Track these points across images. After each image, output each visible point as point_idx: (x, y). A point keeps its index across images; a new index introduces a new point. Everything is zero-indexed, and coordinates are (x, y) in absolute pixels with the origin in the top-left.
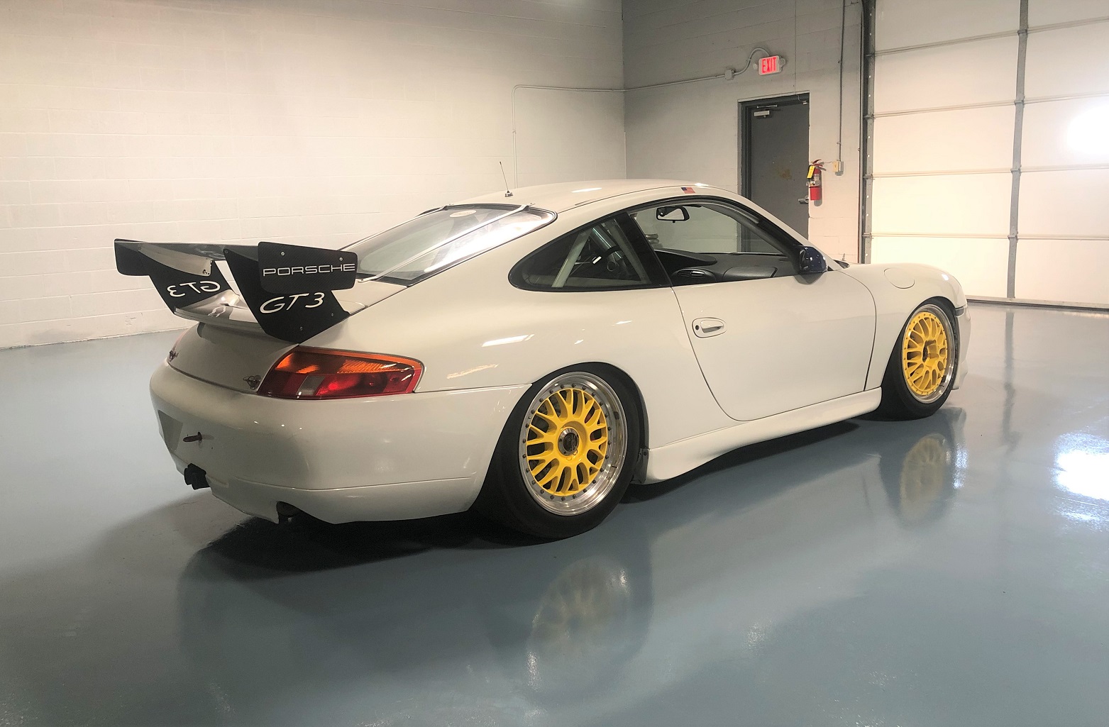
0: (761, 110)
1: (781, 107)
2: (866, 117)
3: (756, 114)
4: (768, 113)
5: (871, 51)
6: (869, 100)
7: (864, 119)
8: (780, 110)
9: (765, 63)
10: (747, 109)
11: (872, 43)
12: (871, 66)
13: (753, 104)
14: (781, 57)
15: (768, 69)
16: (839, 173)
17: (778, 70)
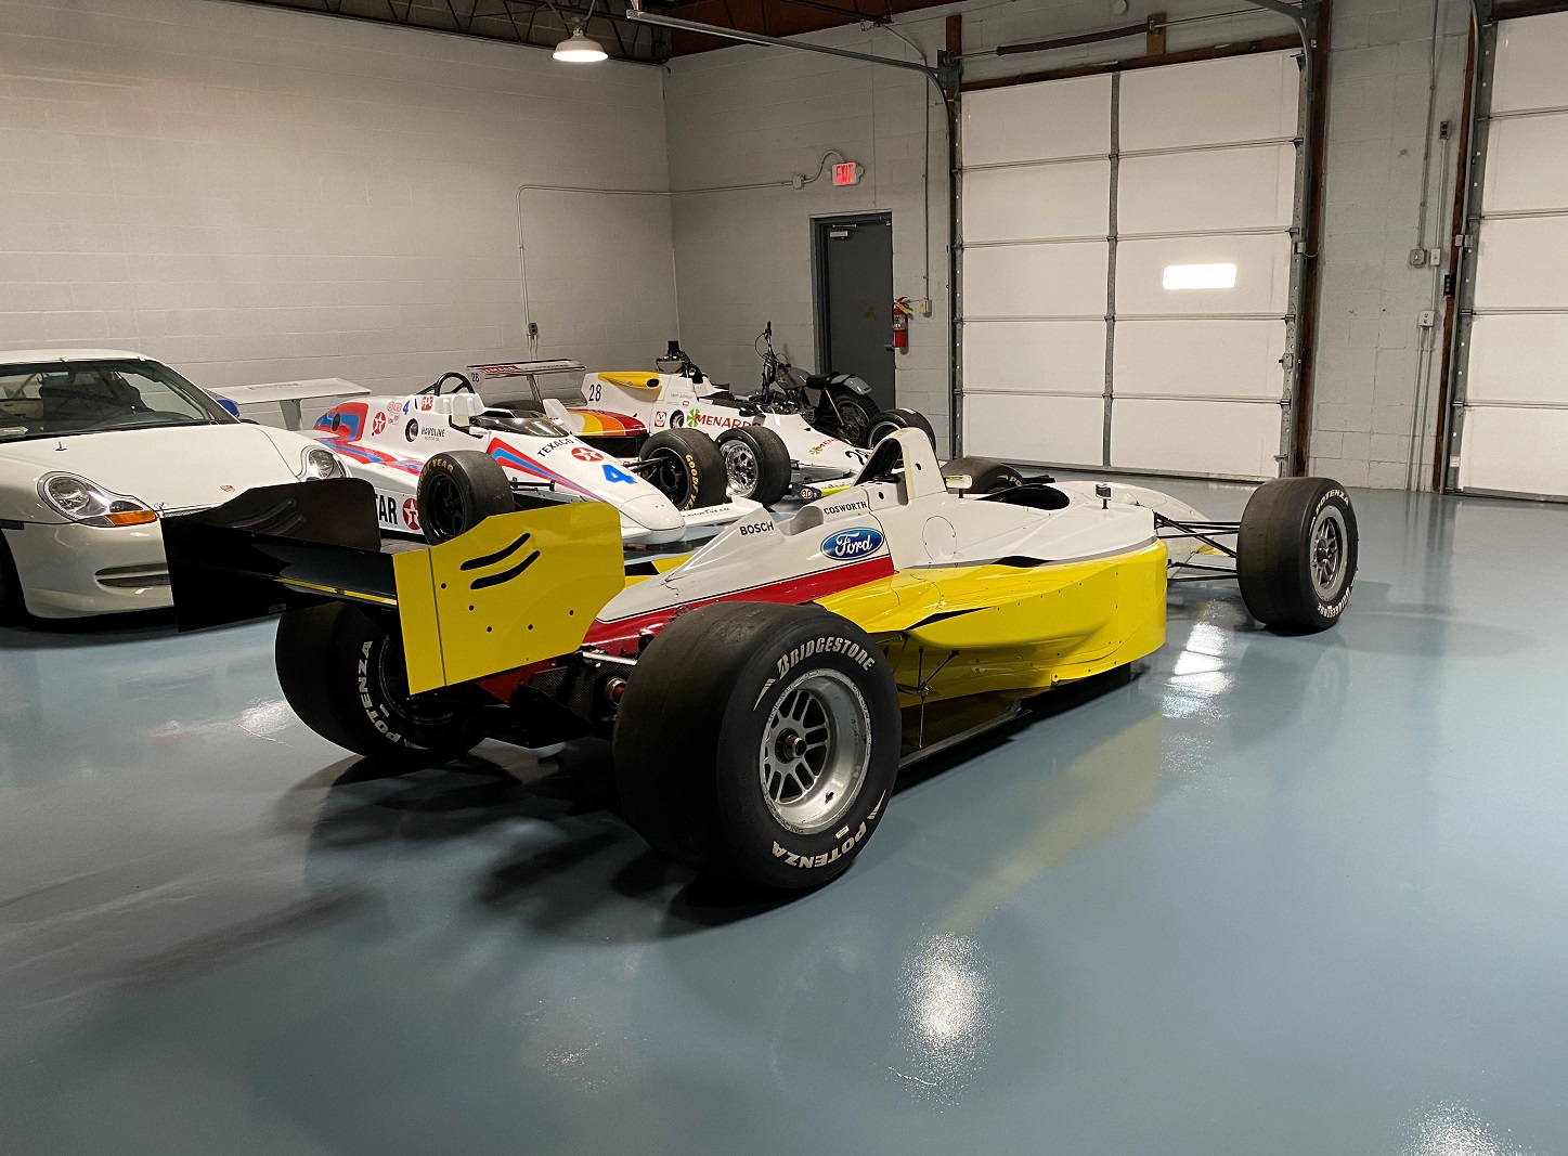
0: (839, 229)
1: (862, 228)
2: (955, 248)
3: (833, 234)
4: (846, 233)
5: (958, 166)
6: (958, 226)
7: (952, 249)
8: (859, 231)
9: (840, 169)
10: (822, 227)
11: (958, 156)
12: (958, 184)
13: (829, 222)
14: (859, 165)
15: (844, 179)
16: (928, 315)
17: (853, 180)
